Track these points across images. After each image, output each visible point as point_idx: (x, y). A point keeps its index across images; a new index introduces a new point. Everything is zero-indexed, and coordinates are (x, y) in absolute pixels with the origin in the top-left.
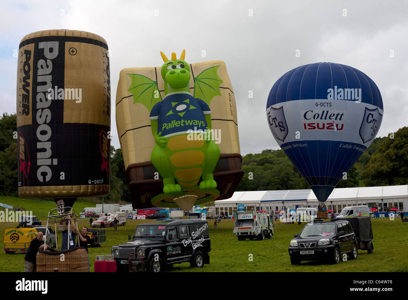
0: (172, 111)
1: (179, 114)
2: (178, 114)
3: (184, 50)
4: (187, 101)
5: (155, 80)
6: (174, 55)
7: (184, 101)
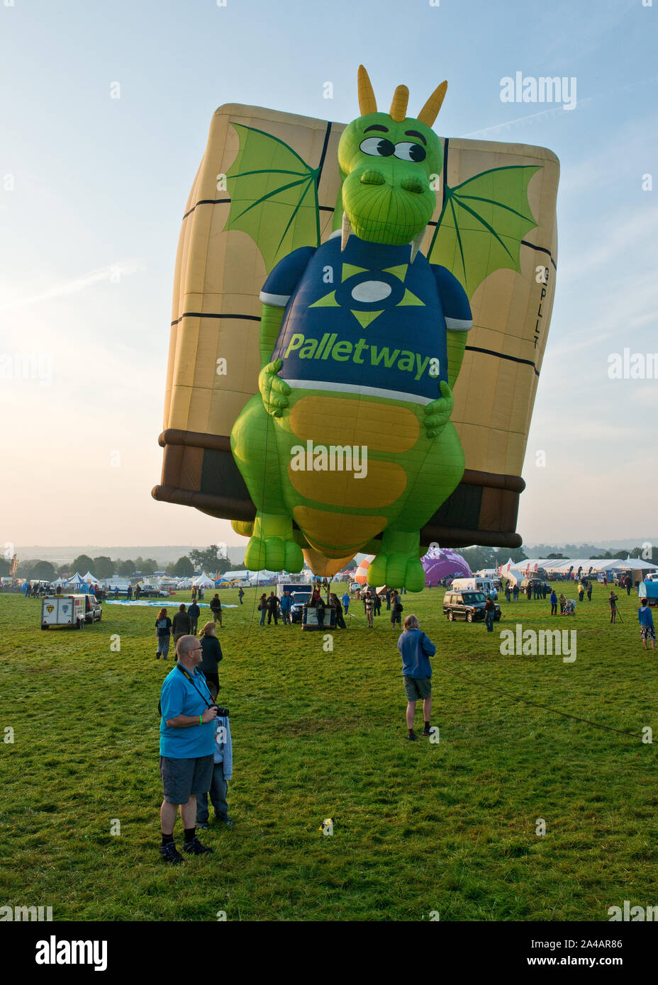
0: (337, 297)
1: (356, 314)
2: (353, 311)
3: (446, 82)
4: (400, 272)
5: (315, 166)
6: (402, 95)
7: (388, 270)
